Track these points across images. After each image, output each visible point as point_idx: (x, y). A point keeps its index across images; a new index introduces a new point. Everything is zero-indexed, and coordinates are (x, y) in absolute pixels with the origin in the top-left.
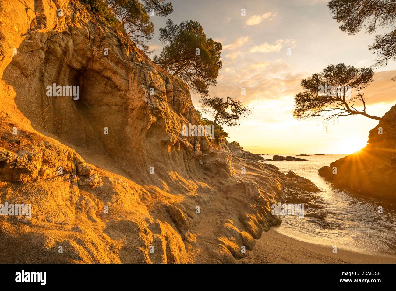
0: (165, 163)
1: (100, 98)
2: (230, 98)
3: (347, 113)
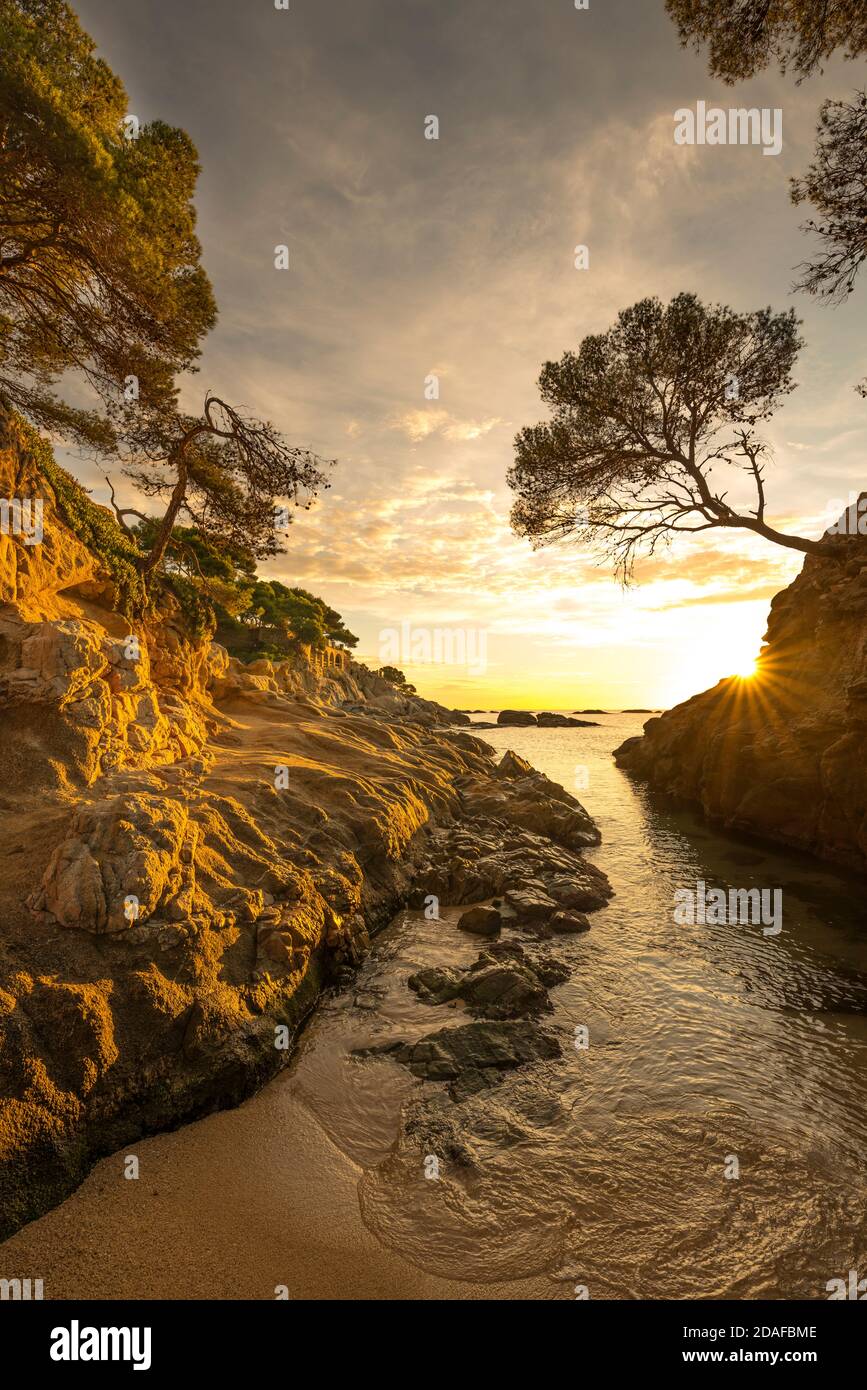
3: (701, 517)
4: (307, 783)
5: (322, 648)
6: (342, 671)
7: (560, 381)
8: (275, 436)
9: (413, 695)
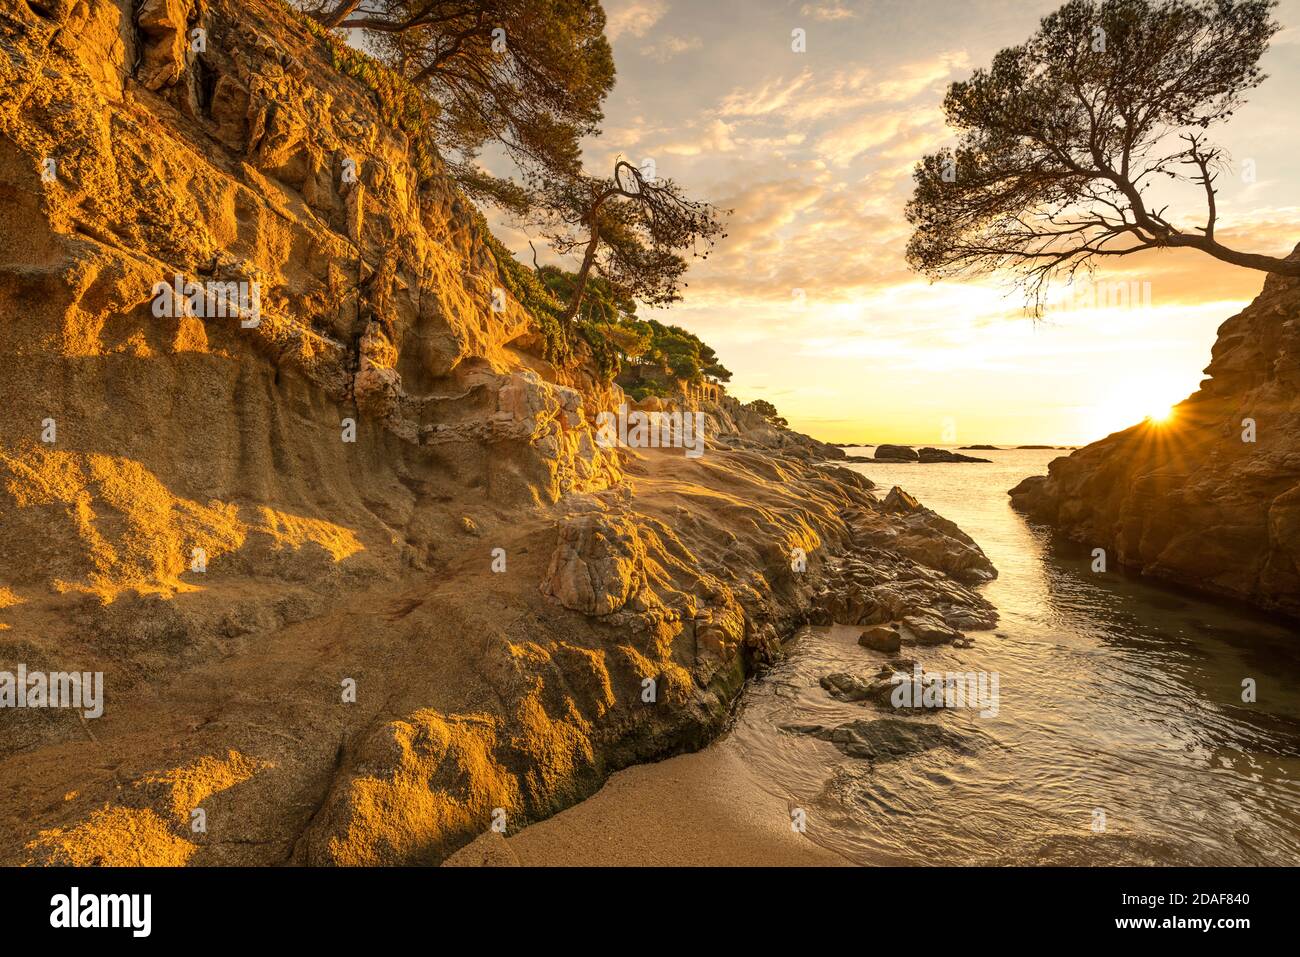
2: (632, 168)
3: (1132, 239)
4: (715, 510)
5: (698, 383)
6: (716, 405)
7: (967, 102)
8: (676, 192)
9: (784, 429)
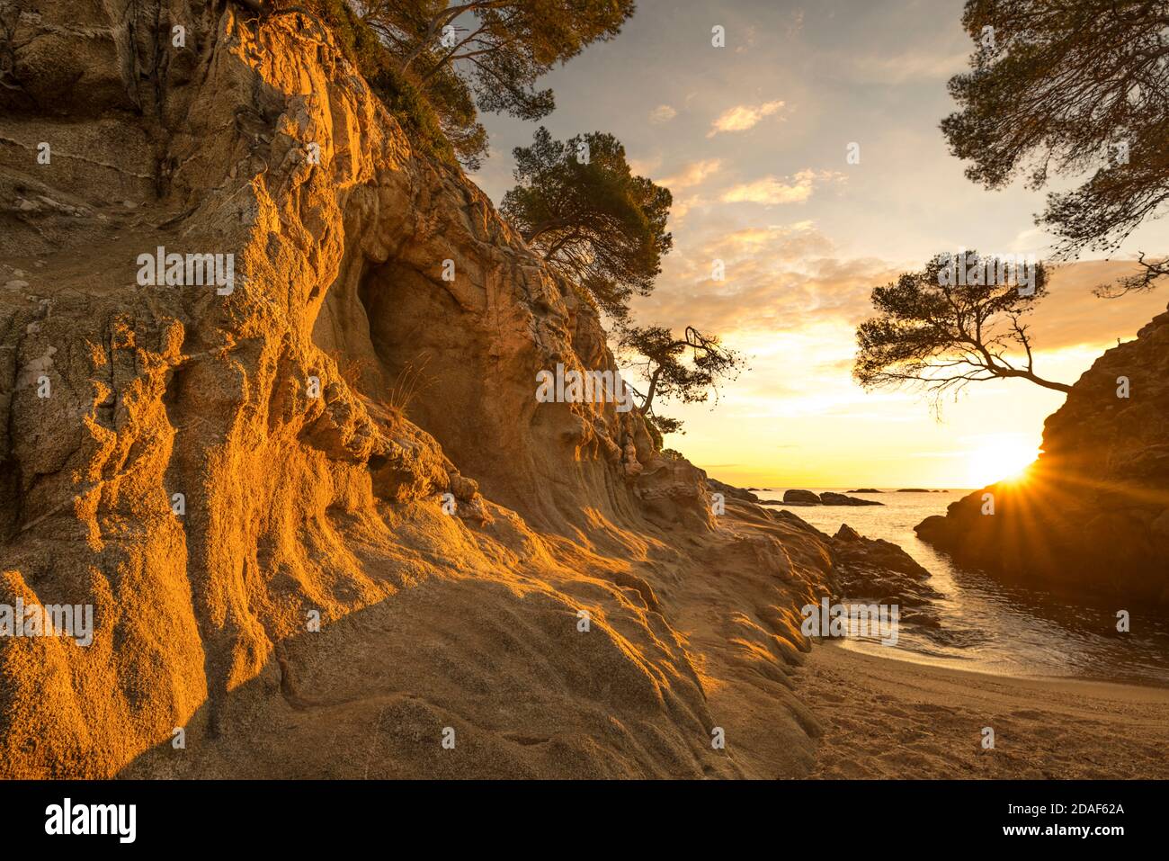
0: (574, 488)
1: (419, 328)
2: (693, 330)
3: (987, 373)
7: (885, 298)
